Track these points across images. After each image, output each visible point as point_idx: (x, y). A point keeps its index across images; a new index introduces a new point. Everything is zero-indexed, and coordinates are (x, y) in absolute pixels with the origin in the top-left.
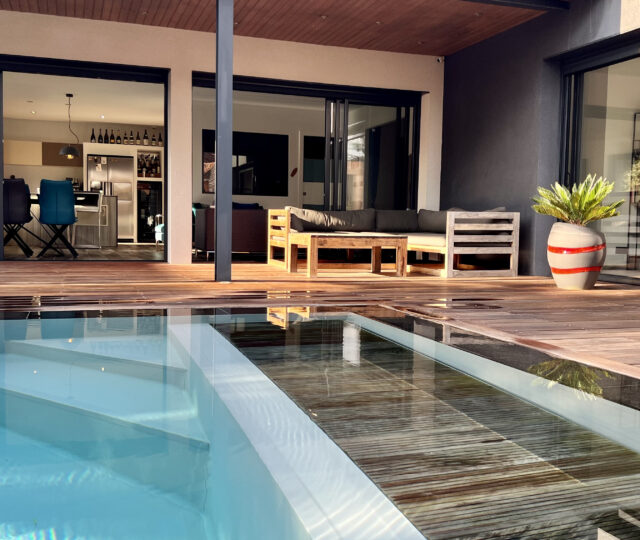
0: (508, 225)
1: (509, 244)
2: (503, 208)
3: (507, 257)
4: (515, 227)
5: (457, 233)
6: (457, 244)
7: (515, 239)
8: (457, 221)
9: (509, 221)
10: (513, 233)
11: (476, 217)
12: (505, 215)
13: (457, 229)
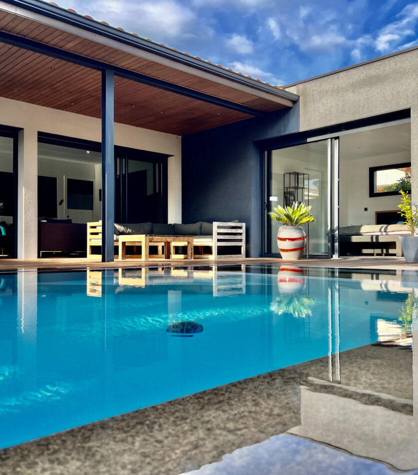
0: (240, 230)
1: (241, 240)
2: (237, 221)
3: (240, 247)
4: (243, 231)
5: (219, 234)
6: (219, 240)
7: (243, 237)
8: (219, 227)
9: (240, 228)
10: (243, 234)
11: (226, 225)
12: (239, 225)
13: (219, 231)
